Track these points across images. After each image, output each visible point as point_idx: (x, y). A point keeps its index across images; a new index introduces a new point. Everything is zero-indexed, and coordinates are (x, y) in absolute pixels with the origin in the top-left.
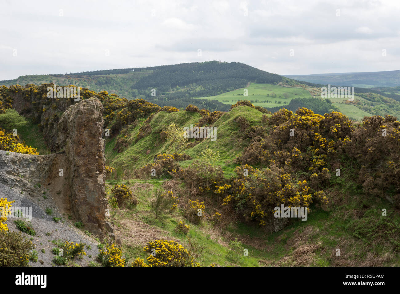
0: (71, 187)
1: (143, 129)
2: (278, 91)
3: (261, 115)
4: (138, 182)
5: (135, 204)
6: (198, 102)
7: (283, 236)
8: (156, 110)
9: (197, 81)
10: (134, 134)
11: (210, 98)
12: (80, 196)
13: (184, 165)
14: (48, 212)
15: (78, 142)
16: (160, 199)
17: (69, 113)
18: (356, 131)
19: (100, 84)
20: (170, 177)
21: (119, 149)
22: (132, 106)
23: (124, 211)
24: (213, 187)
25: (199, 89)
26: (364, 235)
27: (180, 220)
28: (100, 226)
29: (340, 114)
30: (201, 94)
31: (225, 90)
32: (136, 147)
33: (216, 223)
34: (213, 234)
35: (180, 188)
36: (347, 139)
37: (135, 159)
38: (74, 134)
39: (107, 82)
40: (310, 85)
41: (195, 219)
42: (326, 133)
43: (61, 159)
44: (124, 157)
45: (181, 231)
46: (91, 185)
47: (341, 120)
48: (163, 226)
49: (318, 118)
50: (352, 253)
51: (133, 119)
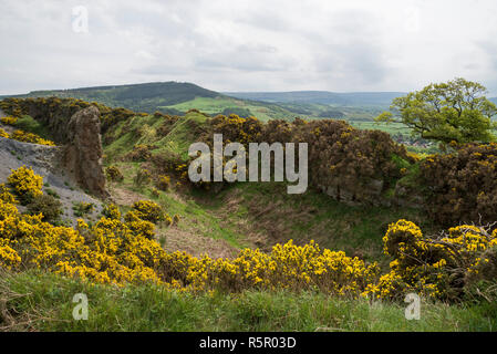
0: (80, 167)
1: (124, 129)
2: (216, 102)
3: (205, 118)
4: (123, 164)
5: (122, 178)
6: (161, 110)
7: (220, 196)
8: (132, 115)
9: (161, 95)
10: (117, 132)
11: (169, 107)
12: (87, 173)
13: (155, 153)
14: (66, 184)
15: (84, 137)
16: (139, 175)
17: (76, 117)
18: (264, 129)
19: (90, 97)
20: (145, 161)
21: (107, 142)
22: (115, 113)
23: (115, 184)
24: (175, 166)
25: (161, 100)
26: (268, 191)
27: (154, 189)
28: (102, 192)
29: (256, 118)
30: (163, 104)
31: (180, 101)
32: (119, 141)
33: (177, 190)
34: (176, 197)
35: (153, 167)
36: (259, 134)
37: (119, 150)
38: (81, 132)
39: (96, 96)
40: (236, 99)
41: (164, 187)
42: (247, 130)
43: (72, 149)
44: (112, 148)
45: (155, 195)
46: (94, 166)
47: (256, 122)
48: (142, 192)
49: (242, 120)
50: (261, 202)
51: (116, 122)
